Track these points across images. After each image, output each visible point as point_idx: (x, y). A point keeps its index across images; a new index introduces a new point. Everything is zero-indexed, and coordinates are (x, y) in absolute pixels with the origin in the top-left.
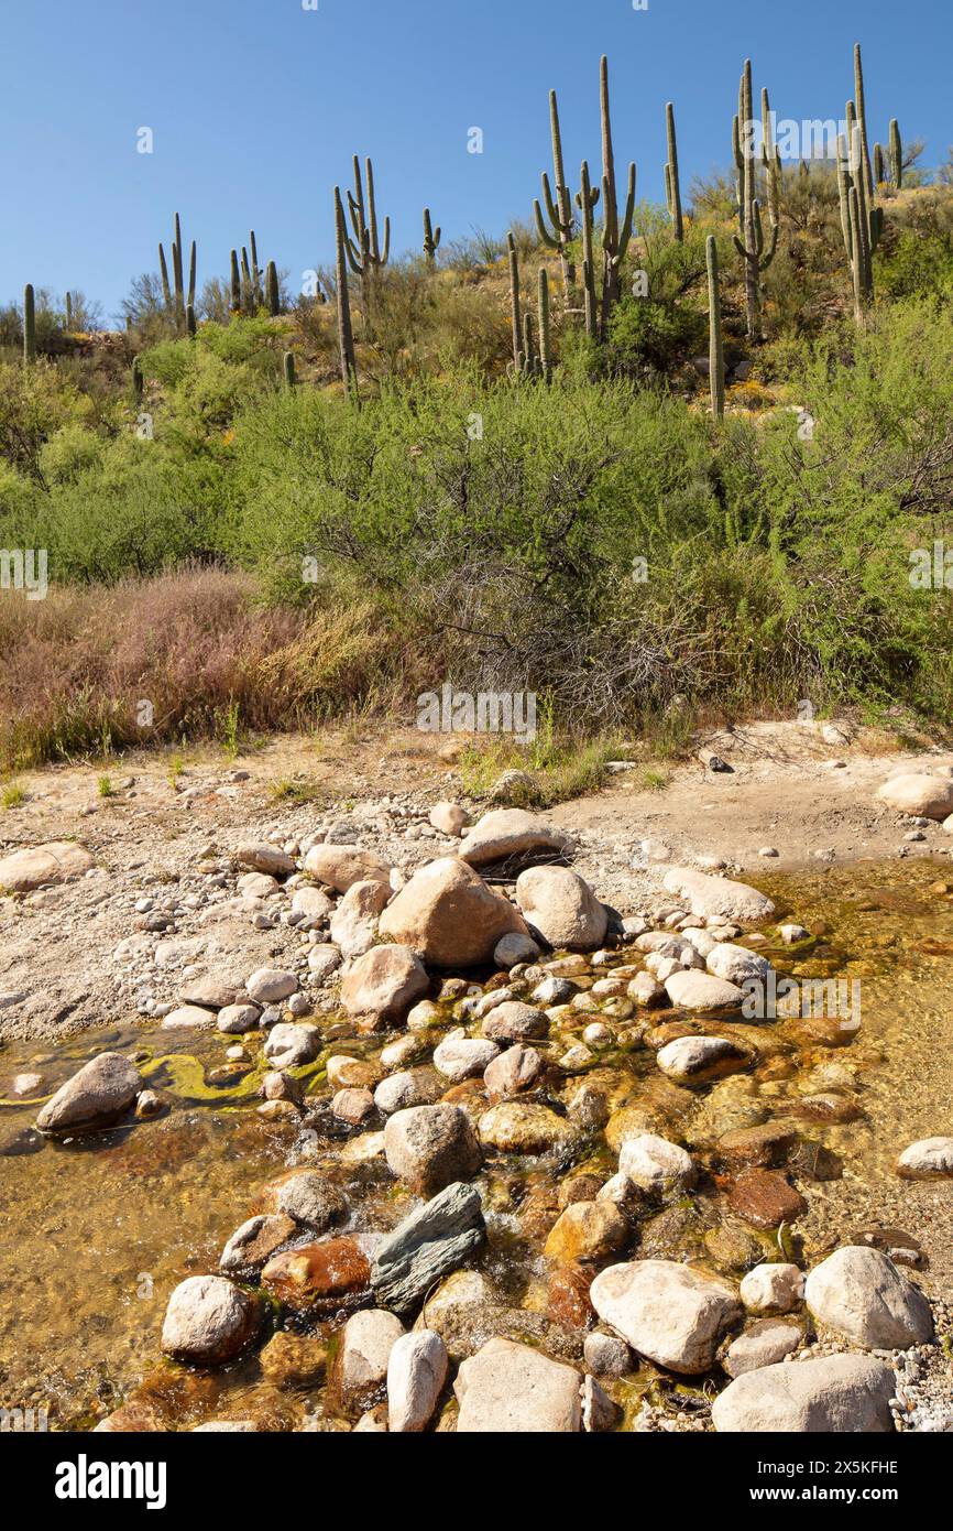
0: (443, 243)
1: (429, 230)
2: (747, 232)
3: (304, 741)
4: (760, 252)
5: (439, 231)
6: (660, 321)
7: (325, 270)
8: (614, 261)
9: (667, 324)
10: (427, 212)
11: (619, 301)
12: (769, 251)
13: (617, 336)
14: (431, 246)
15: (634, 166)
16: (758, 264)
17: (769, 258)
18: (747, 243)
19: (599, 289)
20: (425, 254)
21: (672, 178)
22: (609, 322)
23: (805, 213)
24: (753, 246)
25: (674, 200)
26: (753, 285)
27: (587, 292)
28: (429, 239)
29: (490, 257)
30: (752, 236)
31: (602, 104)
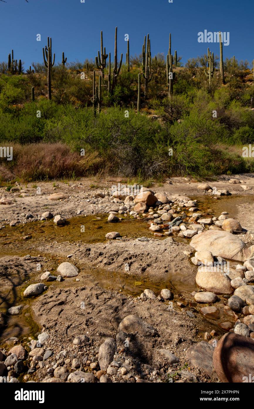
0: (67, 61)
1: (64, 58)
2: (146, 73)
3: (88, 179)
4: (148, 78)
5: (66, 59)
6: (126, 91)
7: (35, 64)
8: (116, 76)
9: (127, 92)
10: (63, 53)
11: (117, 86)
12: (150, 78)
13: (116, 93)
14: (64, 62)
15: (122, 54)
16: (148, 81)
17: (150, 80)
18: (146, 76)
19: (112, 81)
20: (62, 64)
21: (128, 57)
22: (114, 90)
23: (157, 69)
24: (147, 77)
25: (128, 62)
26: (146, 85)
27: (109, 82)
28: (63, 60)
29: (80, 68)
30: (147, 74)
31: (115, 38)
